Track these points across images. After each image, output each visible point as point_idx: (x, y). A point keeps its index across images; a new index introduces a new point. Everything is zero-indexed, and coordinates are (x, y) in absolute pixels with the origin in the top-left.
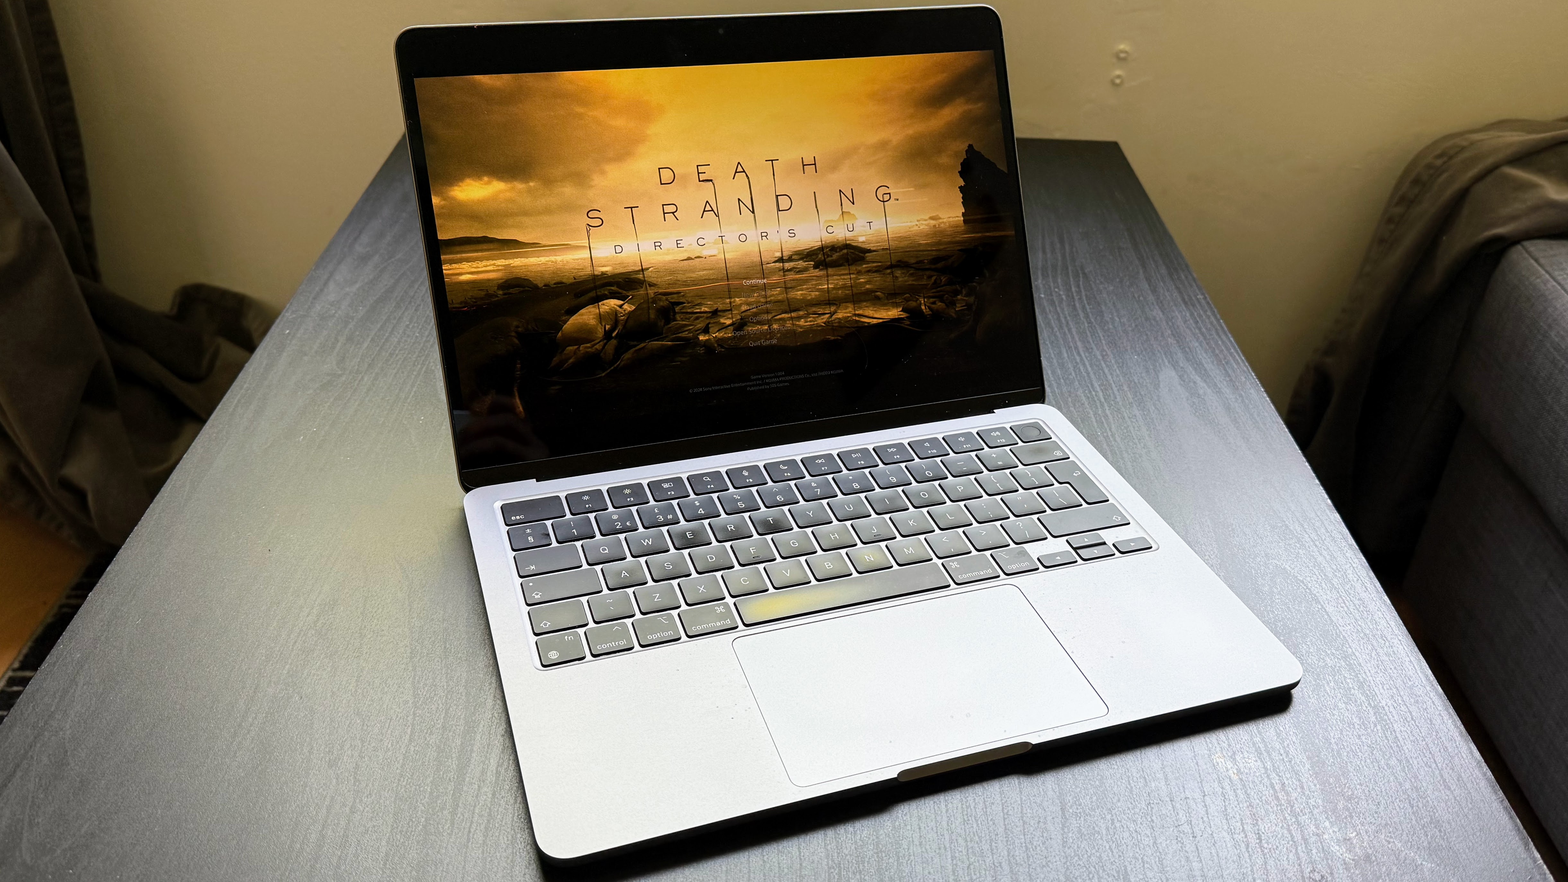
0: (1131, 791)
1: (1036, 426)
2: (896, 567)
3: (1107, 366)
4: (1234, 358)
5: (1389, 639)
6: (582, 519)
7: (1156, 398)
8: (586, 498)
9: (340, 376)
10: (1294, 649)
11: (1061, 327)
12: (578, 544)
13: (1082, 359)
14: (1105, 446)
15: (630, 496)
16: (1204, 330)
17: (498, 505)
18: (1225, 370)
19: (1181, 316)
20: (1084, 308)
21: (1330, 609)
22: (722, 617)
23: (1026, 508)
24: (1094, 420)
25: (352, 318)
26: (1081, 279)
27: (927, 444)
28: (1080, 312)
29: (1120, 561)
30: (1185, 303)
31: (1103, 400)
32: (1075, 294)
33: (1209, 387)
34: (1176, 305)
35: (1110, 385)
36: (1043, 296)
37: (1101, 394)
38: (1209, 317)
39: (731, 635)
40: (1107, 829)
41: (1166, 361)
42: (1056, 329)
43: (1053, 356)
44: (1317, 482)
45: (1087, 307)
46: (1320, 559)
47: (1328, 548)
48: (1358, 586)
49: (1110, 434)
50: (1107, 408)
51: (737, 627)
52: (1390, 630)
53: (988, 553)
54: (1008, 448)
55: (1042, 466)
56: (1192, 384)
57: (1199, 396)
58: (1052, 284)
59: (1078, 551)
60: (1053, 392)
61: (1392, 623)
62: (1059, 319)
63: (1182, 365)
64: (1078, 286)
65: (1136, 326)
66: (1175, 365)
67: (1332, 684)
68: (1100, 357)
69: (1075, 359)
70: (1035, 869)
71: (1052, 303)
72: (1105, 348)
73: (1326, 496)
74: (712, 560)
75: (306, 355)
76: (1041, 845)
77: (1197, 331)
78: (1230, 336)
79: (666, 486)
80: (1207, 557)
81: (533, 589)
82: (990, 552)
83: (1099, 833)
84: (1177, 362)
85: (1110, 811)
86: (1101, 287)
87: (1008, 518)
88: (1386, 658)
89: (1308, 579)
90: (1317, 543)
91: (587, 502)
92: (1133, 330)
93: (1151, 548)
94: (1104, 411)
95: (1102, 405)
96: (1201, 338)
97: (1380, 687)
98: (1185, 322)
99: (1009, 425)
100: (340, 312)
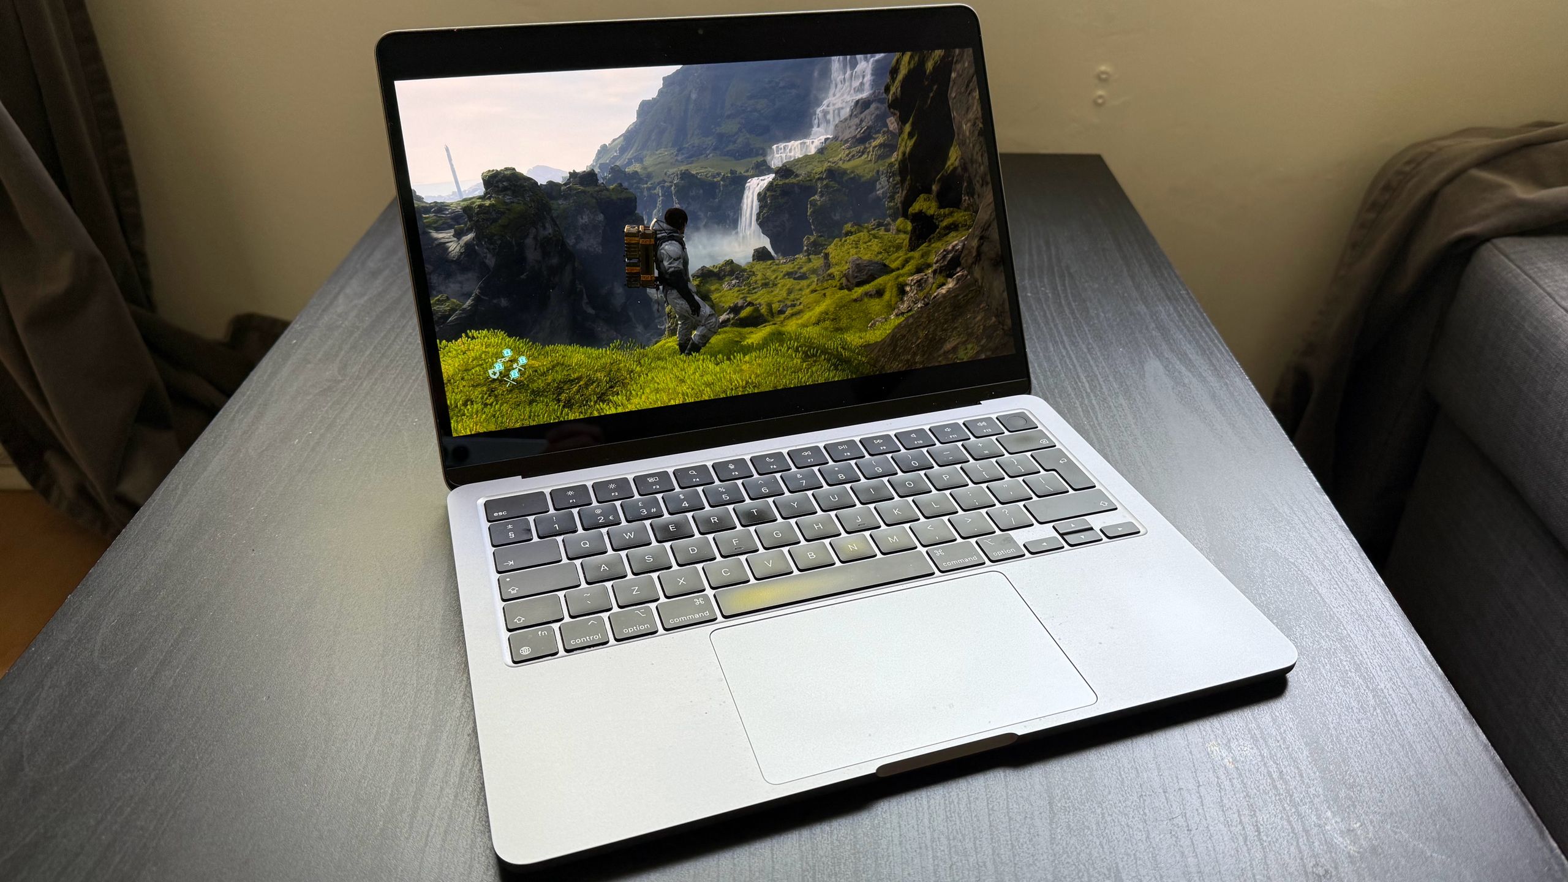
0: (1123, 782)
1: (1022, 416)
2: (879, 556)
3: (1093, 358)
4: (1218, 348)
5: (1384, 619)
6: (564, 514)
7: (1141, 387)
8: (570, 493)
10: (1287, 631)
11: (1047, 323)
12: (559, 539)
13: (1068, 352)
14: (1092, 434)
15: (614, 490)
16: (1187, 322)
17: (481, 501)
18: (1209, 358)
19: (1165, 310)
20: (1069, 304)
21: (1323, 591)
22: (701, 608)
23: (1012, 495)
24: (1080, 409)
25: (358, 328)
26: (1067, 278)
27: (913, 435)
28: (1066, 309)
29: (1107, 545)
30: (1169, 299)
31: (1089, 390)
32: (1060, 292)
33: (1194, 376)
34: (1160, 300)
35: (1096, 376)
36: (1029, 294)
37: (1087, 385)
38: (1192, 312)
39: (710, 627)
40: (1098, 823)
41: (1150, 352)
42: (1042, 325)
43: (1039, 350)
44: (1305, 465)
45: (1073, 304)
46: (1311, 541)
47: (1318, 530)
48: (1350, 567)
49: (1096, 422)
50: (1093, 398)
51: (716, 619)
52: (1385, 610)
53: (973, 541)
54: (994, 438)
55: (1029, 454)
56: (1176, 374)
57: (1184, 385)
58: (1038, 284)
59: (1065, 537)
60: (1039, 383)
61: (1387, 604)
62: (1045, 315)
63: (1167, 356)
64: (1064, 285)
65: (1121, 320)
66: (1159, 356)
67: (1328, 667)
68: (1085, 350)
69: (1061, 352)
70: (1022, 868)
71: (1039, 300)
72: (1091, 341)
73: (1314, 479)
74: (694, 551)
75: (309, 363)
76: (1028, 843)
77: (1181, 324)
78: (1213, 328)
79: (651, 480)
80: (1196, 541)
81: (510, 585)
82: (975, 539)
83: (1088, 828)
84: (1162, 353)
85: (1100, 804)
86: (1086, 285)
87: (994, 505)
88: (1381, 639)
89: (1300, 561)
90: (1307, 525)
91: (572, 497)
92: (1118, 324)
93: (1139, 532)
94: (1090, 401)
95: (1088, 396)
96: (1185, 331)
97: (1378, 668)
98: (1169, 315)
99: (996, 415)
100: (346, 323)
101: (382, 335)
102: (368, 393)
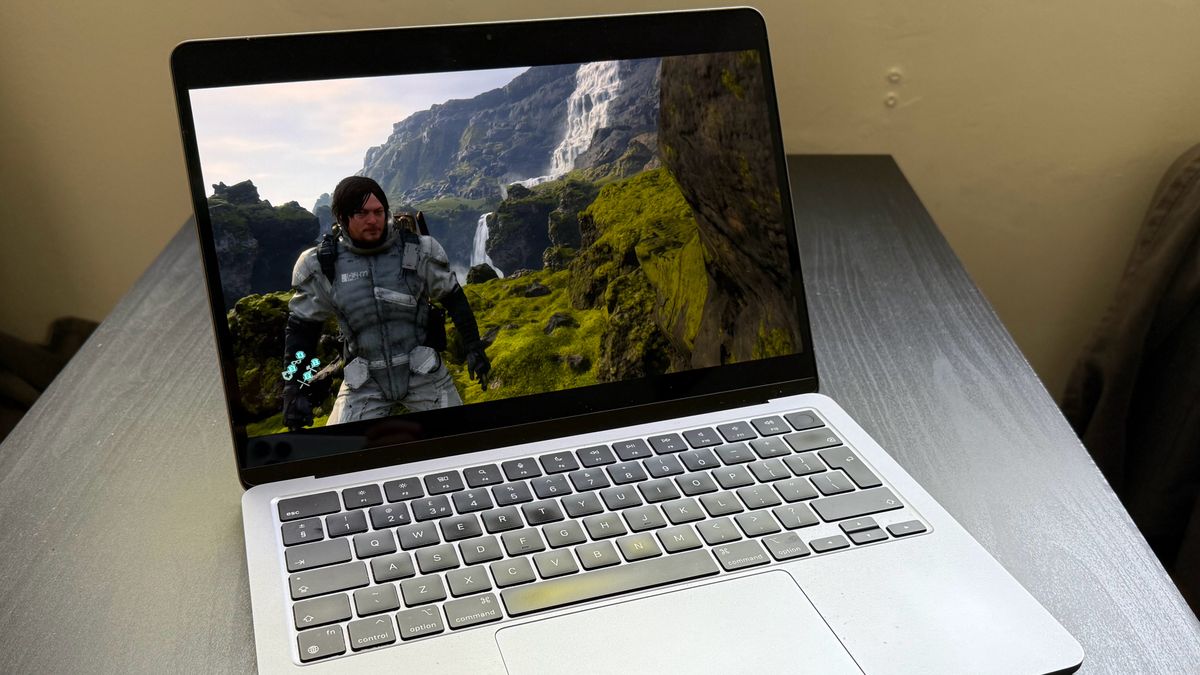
1: (809, 415)
2: (665, 554)
3: (882, 357)
4: (1007, 347)
5: (1172, 617)
6: (357, 513)
7: (929, 385)
8: (362, 493)
9: (144, 384)
10: (1074, 630)
11: (836, 322)
12: (350, 538)
13: (856, 351)
14: (879, 433)
15: (405, 490)
16: (976, 320)
17: (275, 501)
18: (998, 356)
19: (953, 308)
20: (858, 304)
21: (1111, 589)
22: (487, 608)
23: (798, 494)
24: (867, 407)
26: (856, 278)
27: (701, 434)
28: (855, 308)
29: (894, 544)
30: (958, 297)
31: (877, 389)
32: (850, 292)
33: (982, 373)
34: (948, 298)
35: (884, 374)
36: (818, 294)
37: (875, 383)
38: (981, 310)
39: (496, 626)
41: (940, 351)
42: (831, 324)
43: (828, 348)
44: (1093, 462)
45: (862, 303)
46: (1098, 538)
47: (1106, 528)
48: (1138, 564)
49: (884, 421)
50: (881, 396)
51: (501, 618)
52: (1173, 608)
53: (759, 539)
54: (781, 436)
55: (816, 452)
56: (965, 372)
57: (973, 383)
58: (828, 283)
59: (851, 535)
60: (828, 382)
61: (1175, 602)
62: (834, 314)
63: (955, 354)
64: (853, 284)
65: (910, 319)
66: (948, 354)
67: (1115, 666)
68: (874, 349)
69: (849, 351)
71: (828, 300)
72: (880, 339)
73: (1102, 476)
74: (481, 550)
75: (113, 365)
77: (970, 322)
78: (1002, 325)
79: (441, 479)
80: (983, 539)
81: (301, 583)
82: (761, 538)
84: (950, 351)
86: (876, 284)
87: (780, 504)
88: (1170, 638)
89: (1087, 559)
90: (1095, 522)
91: (363, 497)
92: (907, 323)
93: (925, 530)
94: (878, 399)
95: (876, 394)
96: (974, 329)
97: (1166, 667)
98: (958, 313)
99: (783, 414)
100: (151, 326)
101: (185, 337)
102: (169, 396)
